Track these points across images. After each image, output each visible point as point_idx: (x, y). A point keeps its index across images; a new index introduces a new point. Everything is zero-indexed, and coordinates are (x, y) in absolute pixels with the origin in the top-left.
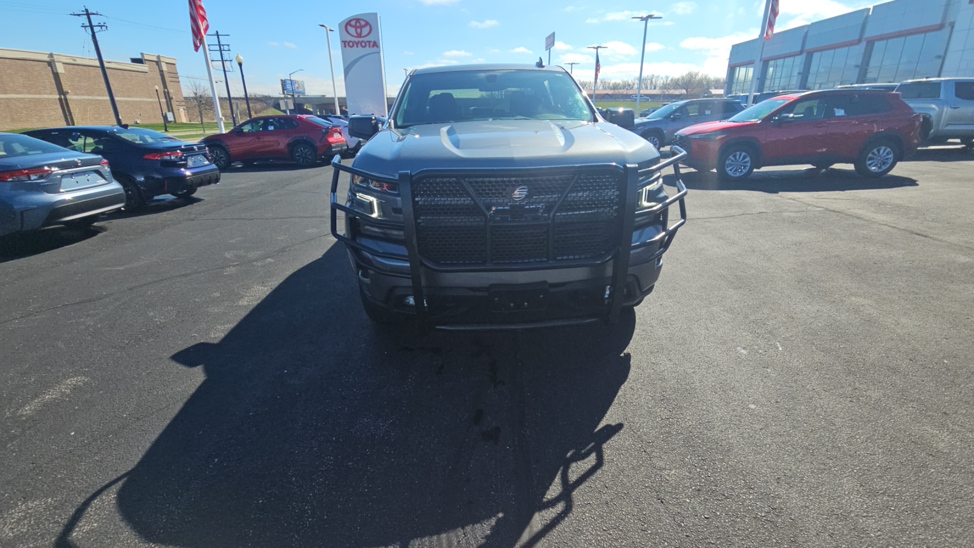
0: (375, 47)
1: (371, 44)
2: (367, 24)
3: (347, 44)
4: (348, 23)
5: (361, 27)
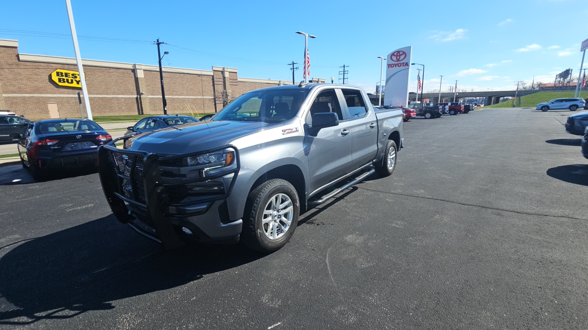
0: (406, 66)
1: (404, 64)
2: (404, 53)
3: (390, 66)
4: (393, 54)
5: (400, 55)
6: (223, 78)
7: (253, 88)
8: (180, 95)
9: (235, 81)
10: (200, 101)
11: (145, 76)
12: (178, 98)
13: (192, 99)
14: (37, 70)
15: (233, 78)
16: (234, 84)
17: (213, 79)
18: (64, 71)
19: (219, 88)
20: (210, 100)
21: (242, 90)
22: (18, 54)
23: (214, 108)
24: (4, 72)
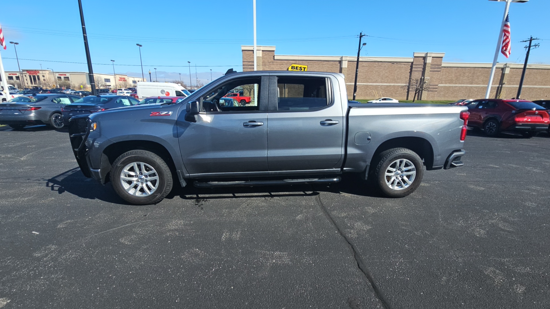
6: (423, 64)
7: (460, 74)
8: (374, 83)
9: (437, 66)
10: (392, 88)
11: (348, 66)
12: (372, 85)
13: (385, 86)
14: (282, 65)
15: (437, 64)
16: (436, 69)
17: (412, 67)
18: (295, 66)
19: (416, 75)
20: (402, 87)
21: (444, 76)
22: (274, 55)
23: (406, 96)
24: (266, 67)
